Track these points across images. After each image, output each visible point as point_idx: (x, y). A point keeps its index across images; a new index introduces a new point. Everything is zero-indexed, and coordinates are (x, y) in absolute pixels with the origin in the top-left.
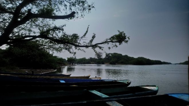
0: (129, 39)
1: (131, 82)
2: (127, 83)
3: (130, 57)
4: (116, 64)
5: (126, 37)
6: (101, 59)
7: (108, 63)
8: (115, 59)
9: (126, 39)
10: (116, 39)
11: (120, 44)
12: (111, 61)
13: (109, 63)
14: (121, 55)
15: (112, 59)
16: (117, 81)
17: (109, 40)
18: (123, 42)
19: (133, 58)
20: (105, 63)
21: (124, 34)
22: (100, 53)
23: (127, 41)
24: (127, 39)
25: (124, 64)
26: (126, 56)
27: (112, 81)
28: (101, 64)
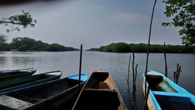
0: (36, 22)
1: (36, 70)
2: (31, 72)
3: (44, 43)
4: (27, 50)
5: (32, 20)
6: (6, 44)
7: (15, 50)
8: (25, 45)
9: (32, 21)
10: (19, 20)
11: (25, 27)
12: (20, 47)
13: (17, 50)
14: (33, 40)
15: (22, 45)
16: (20, 71)
17: (8, 21)
18: (29, 26)
19: (47, 44)
20: (11, 50)
21: (30, 16)
22: (3, 36)
23: (33, 25)
24: (33, 23)
25: (37, 50)
26: (40, 42)
27: (13, 72)
28: (5, 51)
